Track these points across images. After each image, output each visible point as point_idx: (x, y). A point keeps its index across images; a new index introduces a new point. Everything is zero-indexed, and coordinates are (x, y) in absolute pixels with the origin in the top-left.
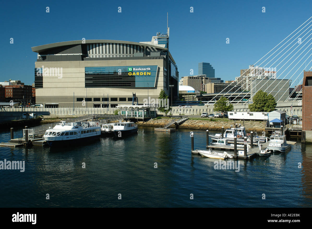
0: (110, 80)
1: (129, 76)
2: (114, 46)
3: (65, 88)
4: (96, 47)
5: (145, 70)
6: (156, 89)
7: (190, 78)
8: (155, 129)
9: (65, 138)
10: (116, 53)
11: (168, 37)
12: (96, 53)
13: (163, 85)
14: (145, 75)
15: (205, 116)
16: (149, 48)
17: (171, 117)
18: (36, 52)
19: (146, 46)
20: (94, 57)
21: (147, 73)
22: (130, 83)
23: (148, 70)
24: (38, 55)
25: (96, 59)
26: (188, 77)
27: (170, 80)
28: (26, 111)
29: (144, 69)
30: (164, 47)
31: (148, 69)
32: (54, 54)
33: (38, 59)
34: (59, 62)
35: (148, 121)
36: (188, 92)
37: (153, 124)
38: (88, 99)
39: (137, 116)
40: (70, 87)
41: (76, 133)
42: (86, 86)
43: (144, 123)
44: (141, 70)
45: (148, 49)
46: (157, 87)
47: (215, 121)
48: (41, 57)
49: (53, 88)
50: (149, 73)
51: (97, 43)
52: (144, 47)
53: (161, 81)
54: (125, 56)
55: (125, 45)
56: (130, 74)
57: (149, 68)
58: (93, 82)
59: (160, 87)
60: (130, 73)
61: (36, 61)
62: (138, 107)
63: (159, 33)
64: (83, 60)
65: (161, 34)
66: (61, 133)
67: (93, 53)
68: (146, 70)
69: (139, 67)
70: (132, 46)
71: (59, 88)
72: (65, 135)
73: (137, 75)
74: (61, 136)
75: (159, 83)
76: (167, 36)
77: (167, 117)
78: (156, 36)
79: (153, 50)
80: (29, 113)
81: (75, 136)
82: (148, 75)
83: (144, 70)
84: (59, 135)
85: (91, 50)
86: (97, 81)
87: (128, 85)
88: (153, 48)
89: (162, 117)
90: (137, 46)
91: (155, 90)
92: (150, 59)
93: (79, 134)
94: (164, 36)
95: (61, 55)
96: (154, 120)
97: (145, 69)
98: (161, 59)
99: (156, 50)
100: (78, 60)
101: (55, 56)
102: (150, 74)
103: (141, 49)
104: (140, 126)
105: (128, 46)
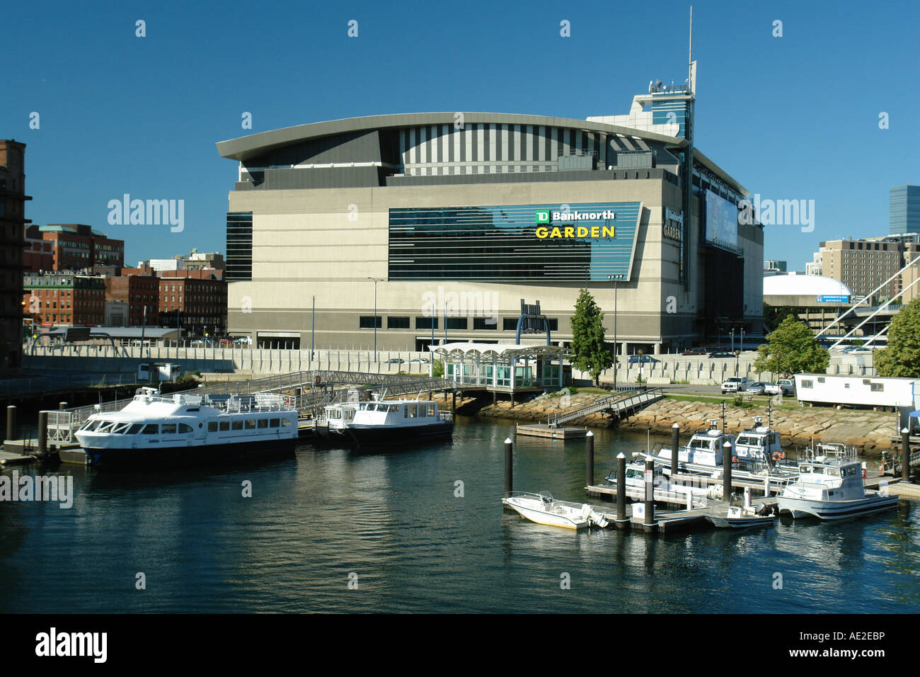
0: (473, 256)
1: (538, 242)
2: (493, 132)
3: (323, 280)
4: (429, 138)
5: (594, 217)
6: (636, 287)
7: (852, 245)
8: (518, 427)
9: (143, 442)
10: (499, 157)
11: (689, 97)
12: (429, 159)
13: (658, 274)
14: (593, 235)
15: (733, 388)
16: (617, 139)
17: (612, 389)
18: (233, 157)
19: (607, 133)
20: (424, 173)
21: (601, 229)
22: (541, 267)
23: (605, 218)
24: (240, 167)
25: (430, 180)
26: (844, 243)
27: (700, 254)
28: (188, 358)
29: (591, 215)
30: (673, 135)
31: (604, 214)
32: (290, 164)
33: (240, 181)
34: (304, 192)
35: (532, 401)
36: (824, 300)
37: (542, 411)
38: (399, 322)
39: (495, 382)
40: (338, 280)
41: (189, 429)
42: (390, 274)
43: (513, 406)
44: (580, 218)
45: (613, 144)
46: (637, 281)
47: (751, 406)
48: (249, 175)
49: (283, 280)
50: (609, 229)
51: (434, 125)
52: (599, 135)
53: (653, 260)
54: (530, 170)
55: (531, 129)
56: (540, 234)
57: (609, 212)
58: (416, 261)
59: (647, 280)
60: (541, 231)
61: (233, 190)
62: (493, 351)
63: (657, 82)
64: (382, 183)
65: (665, 88)
66: (130, 424)
67: (418, 160)
68: (598, 218)
69: (576, 209)
70: (554, 134)
71: (303, 280)
72: (145, 432)
73: (566, 236)
74: (129, 435)
75: (644, 266)
76: (687, 94)
77: (602, 387)
78: (647, 93)
79: (634, 146)
80: (157, 364)
81: (184, 436)
82: (604, 235)
83: (591, 218)
84: (121, 432)
85: (413, 151)
86: (429, 256)
87: (534, 274)
88: (634, 137)
89: (579, 389)
90: (573, 131)
91: (632, 290)
92: (615, 179)
93: (198, 432)
94: (674, 95)
95: (313, 169)
96: (552, 396)
97: (594, 215)
98: (655, 177)
99: (645, 147)
100: (367, 186)
101: (293, 169)
102: (612, 234)
103: (589, 142)
104: (496, 417)
105: (542, 131)
